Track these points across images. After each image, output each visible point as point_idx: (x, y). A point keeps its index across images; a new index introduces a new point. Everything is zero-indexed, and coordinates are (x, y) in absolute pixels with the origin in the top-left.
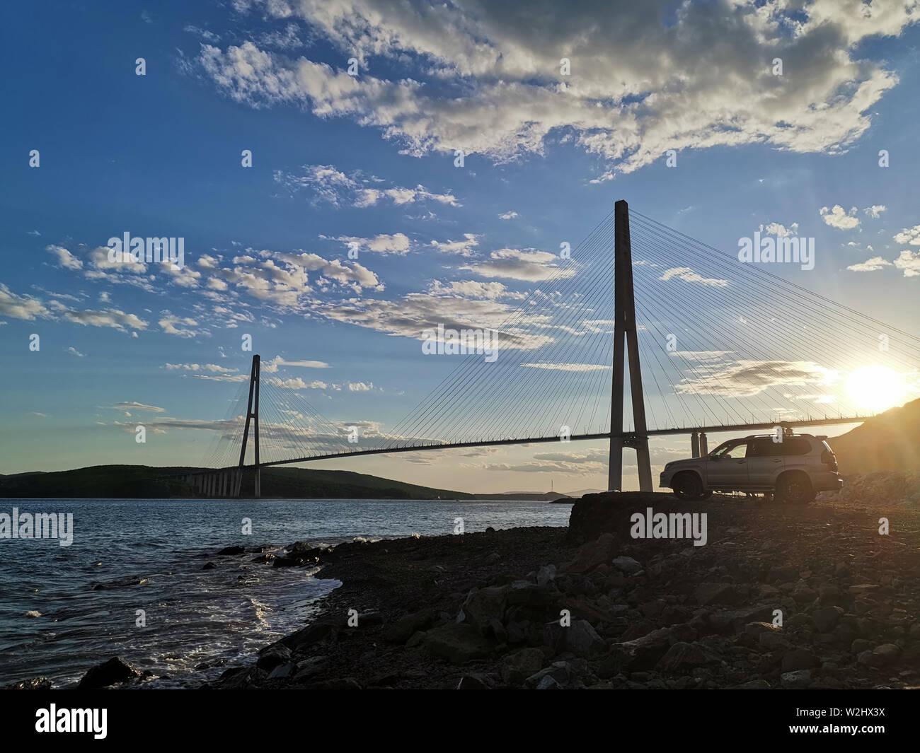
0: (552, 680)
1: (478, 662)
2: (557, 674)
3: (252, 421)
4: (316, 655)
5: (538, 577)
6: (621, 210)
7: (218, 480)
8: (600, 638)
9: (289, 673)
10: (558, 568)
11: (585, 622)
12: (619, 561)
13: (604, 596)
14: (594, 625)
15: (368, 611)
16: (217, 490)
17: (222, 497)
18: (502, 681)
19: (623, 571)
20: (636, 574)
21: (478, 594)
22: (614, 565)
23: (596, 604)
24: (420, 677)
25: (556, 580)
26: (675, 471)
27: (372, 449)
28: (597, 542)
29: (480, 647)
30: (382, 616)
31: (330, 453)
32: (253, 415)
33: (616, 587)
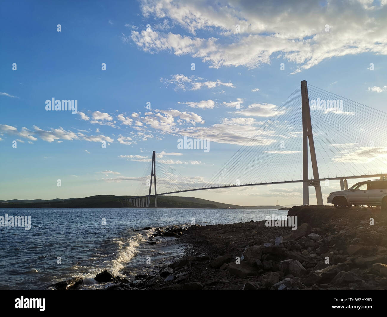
0: (285, 286)
1: (250, 277)
2: (287, 283)
3: (153, 177)
4: (183, 272)
5: (275, 242)
6: (304, 85)
7: (141, 201)
8: (304, 268)
9: (173, 279)
10: (283, 238)
11: (297, 261)
12: (311, 235)
13: (305, 251)
14: (301, 263)
15: (203, 255)
16: (141, 205)
17: (143, 208)
18: (262, 285)
19: (313, 240)
20: (319, 241)
21: (250, 248)
22: (309, 237)
23: (302, 254)
24: (227, 283)
25: (284, 243)
26: (334, 196)
27: (201, 188)
28: (301, 227)
29: (251, 271)
30: (209, 257)
31: (184, 190)
32: (153, 175)
33: (311, 246)
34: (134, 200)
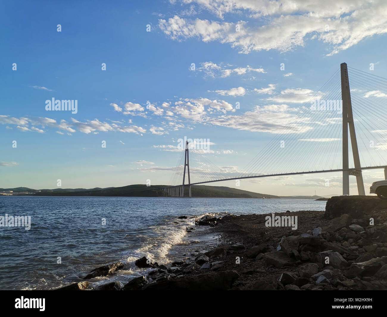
0: (324, 278)
1: (288, 268)
2: (326, 275)
3: (187, 167)
4: (219, 260)
5: (313, 233)
6: (344, 68)
7: (175, 190)
8: (345, 260)
9: (209, 267)
10: (322, 229)
11: (337, 253)
12: (352, 226)
13: (346, 242)
14: (342, 254)
15: (238, 244)
16: (175, 194)
17: (177, 197)
18: (300, 276)
19: (354, 231)
20: (361, 233)
21: (286, 239)
22: (350, 228)
23: (342, 245)
24: (263, 272)
25: (322, 234)
26: (377, 186)
27: (235, 177)
28: (341, 218)
29: (288, 261)
30: (245, 246)
31: (218, 179)
32: (187, 165)
33: (352, 238)
34: (169, 189)
